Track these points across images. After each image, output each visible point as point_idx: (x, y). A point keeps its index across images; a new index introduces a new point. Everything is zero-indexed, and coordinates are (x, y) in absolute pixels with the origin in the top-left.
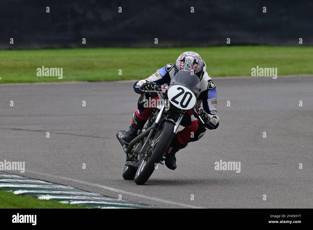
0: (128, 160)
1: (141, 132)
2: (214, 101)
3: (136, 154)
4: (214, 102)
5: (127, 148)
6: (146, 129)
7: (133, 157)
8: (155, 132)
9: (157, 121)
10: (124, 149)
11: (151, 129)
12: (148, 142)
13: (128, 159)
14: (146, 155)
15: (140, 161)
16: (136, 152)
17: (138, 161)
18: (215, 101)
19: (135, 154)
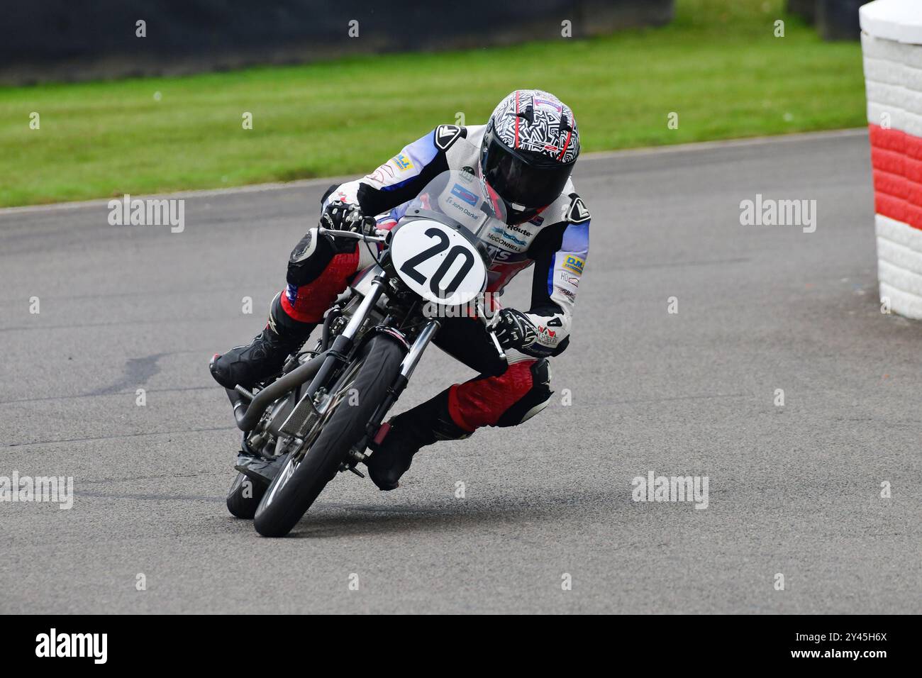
0: (246, 450)
1: (296, 364)
2: (576, 263)
3: (271, 436)
4: (576, 265)
5: (244, 412)
6: (313, 356)
7: (262, 443)
8: (337, 367)
9: (348, 333)
10: (237, 413)
11: (328, 355)
12: (310, 399)
13: (248, 451)
14: (299, 441)
15: (279, 460)
16: (270, 430)
17: (275, 460)
18: (578, 262)
19: (267, 436)
